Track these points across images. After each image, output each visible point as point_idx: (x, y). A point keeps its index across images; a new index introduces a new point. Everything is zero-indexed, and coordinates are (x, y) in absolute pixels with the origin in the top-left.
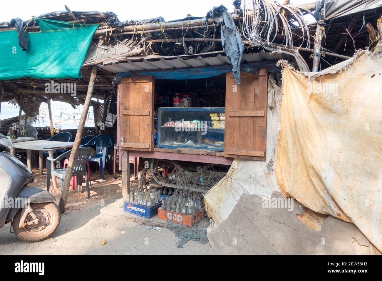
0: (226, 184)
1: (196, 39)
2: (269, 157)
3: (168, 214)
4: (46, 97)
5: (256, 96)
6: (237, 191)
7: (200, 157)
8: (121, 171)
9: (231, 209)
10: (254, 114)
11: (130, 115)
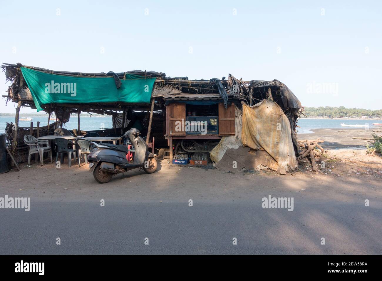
0: (219, 147)
1: (204, 88)
2: (237, 134)
3: (195, 162)
4: (76, 109)
5: (231, 112)
6: (224, 148)
7: (208, 137)
8: (169, 146)
9: (223, 156)
10: (230, 119)
11: (174, 120)
